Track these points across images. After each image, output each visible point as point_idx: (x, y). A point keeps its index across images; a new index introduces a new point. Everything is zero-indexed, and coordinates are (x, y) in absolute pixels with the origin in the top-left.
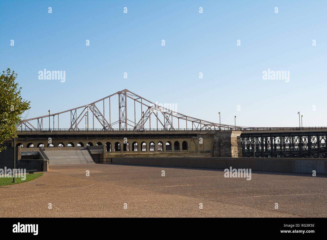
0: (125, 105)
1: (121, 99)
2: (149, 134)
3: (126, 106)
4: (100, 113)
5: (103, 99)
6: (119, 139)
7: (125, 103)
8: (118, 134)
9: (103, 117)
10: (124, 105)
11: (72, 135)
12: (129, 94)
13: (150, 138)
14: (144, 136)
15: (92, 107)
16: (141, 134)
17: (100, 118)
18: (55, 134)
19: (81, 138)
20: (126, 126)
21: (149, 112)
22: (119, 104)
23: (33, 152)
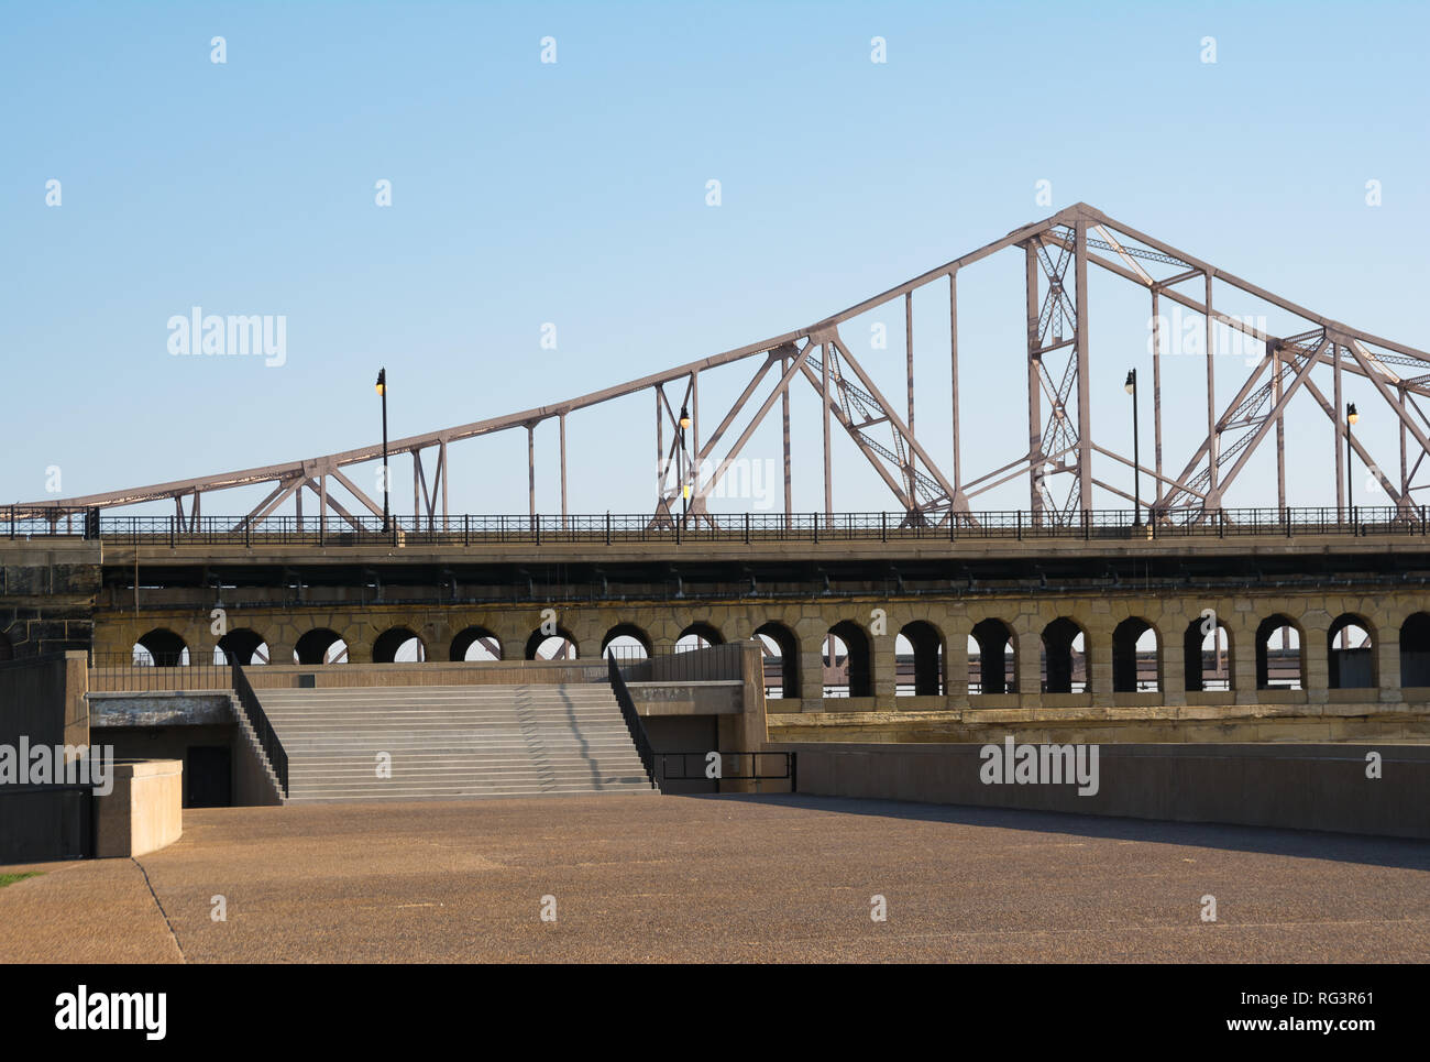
0: (1077, 332)
1: (1043, 285)
2: (1181, 553)
3: (1079, 343)
4: (877, 399)
5: (906, 289)
6: (929, 596)
7: (1073, 318)
8: (923, 556)
9: (904, 433)
10: (1068, 335)
11: (562, 565)
12: (1105, 245)
13: (1187, 588)
14: (1141, 574)
15: (816, 352)
16: (1114, 554)
17: (882, 434)
18: (426, 561)
19: (633, 588)
20: (1083, 496)
21: (1270, 385)
22: (1033, 321)
23: (181, 696)
